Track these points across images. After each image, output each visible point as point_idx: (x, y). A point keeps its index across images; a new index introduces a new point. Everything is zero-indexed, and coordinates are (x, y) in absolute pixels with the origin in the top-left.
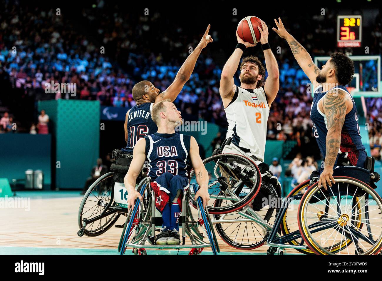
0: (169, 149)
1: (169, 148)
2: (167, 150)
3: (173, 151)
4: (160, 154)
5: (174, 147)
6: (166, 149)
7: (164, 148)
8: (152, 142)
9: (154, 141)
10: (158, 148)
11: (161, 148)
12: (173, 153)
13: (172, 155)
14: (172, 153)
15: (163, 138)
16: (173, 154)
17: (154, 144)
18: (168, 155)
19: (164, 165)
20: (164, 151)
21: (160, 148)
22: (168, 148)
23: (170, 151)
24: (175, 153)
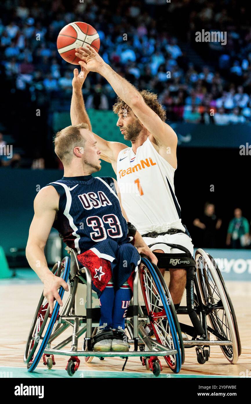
0: (96, 197)
1: (95, 194)
2: (94, 198)
3: (103, 199)
4: (87, 205)
5: (101, 193)
6: (92, 196)
7: (89, 195)
8: (68, 190)
9: (70, 188)
10: (80, 197)
11: (85, 196)
12: (104, 201)
13: (103, 204)
14: (102, 201)
15: (80, 182)
16: (105, 203)
17: (71, 192)
18: (98, 205)
19: (99, 224)
20: (91, 201)
21: (82, 196)
22: (94, 196)
23: (98, 199)
24: (106, 200)
